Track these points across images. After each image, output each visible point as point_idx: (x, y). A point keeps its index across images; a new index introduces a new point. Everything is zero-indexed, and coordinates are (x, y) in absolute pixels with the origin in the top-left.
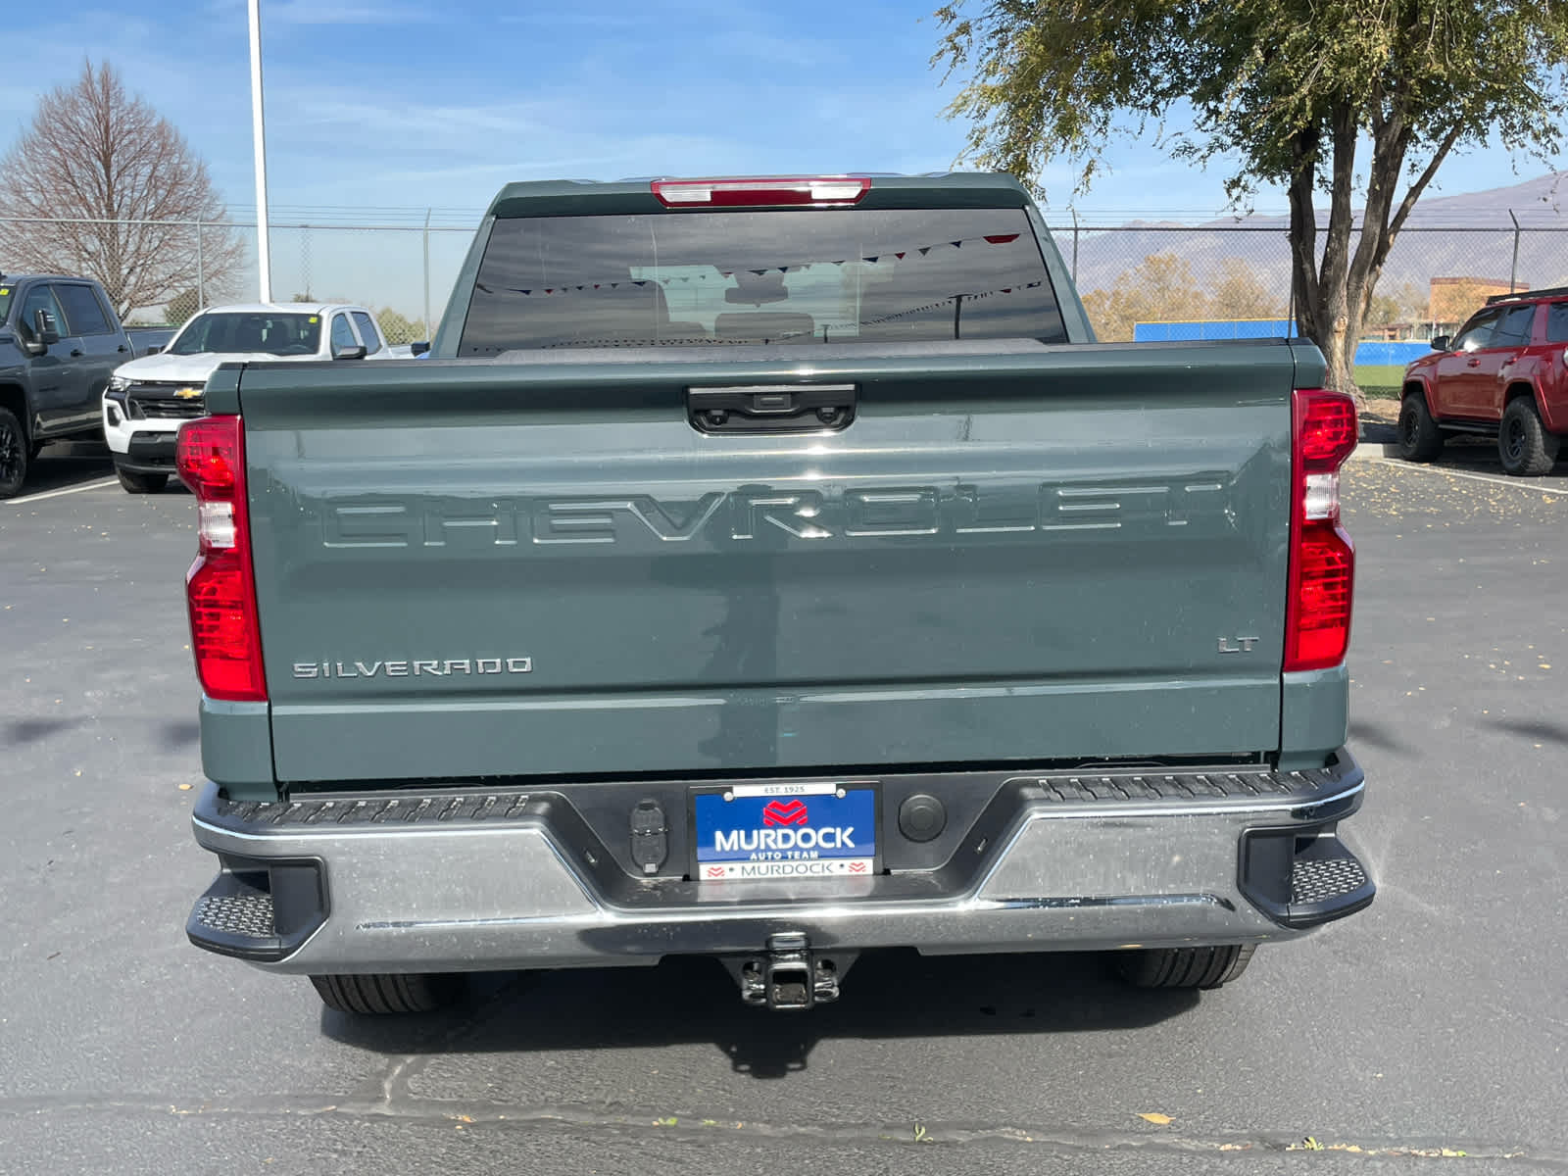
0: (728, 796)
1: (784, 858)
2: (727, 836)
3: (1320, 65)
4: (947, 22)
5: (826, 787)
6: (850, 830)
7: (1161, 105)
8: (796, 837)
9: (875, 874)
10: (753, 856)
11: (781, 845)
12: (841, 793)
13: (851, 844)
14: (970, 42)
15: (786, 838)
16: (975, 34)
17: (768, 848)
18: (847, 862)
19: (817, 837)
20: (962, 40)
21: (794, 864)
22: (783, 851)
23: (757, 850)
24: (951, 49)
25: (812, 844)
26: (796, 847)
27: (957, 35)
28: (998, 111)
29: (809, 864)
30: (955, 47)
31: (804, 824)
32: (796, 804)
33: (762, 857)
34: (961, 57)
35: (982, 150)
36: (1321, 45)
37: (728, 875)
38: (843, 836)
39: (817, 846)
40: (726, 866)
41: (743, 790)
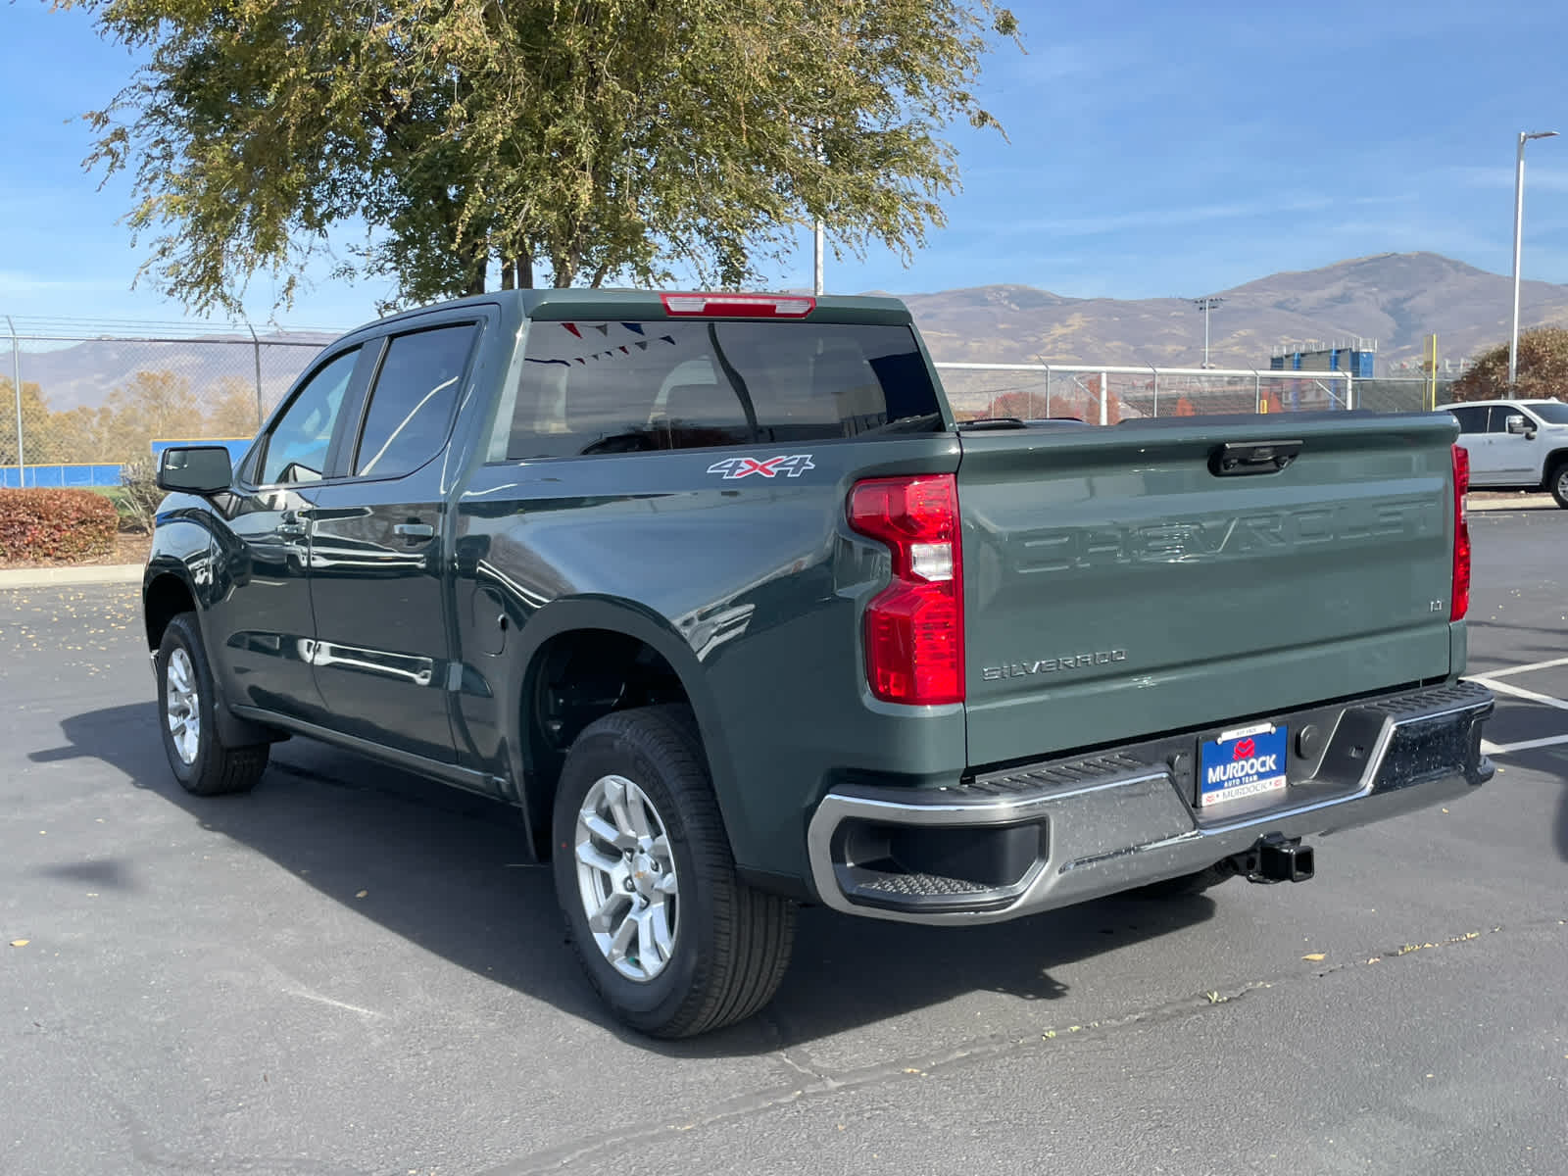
0: (1220, 741)
1: (1241, 783)
2: (1214, 771)
3: (526, 207)
4: (98, 126)
5: (1265, 727)
6: (1274, 756)
7: (327, 227)
8: (1247, 766)
9: (1287, 786)
10: (1226, 784)
11: (1240, 774)
12: (1274, 730)
13: (1274, 768)
14: (126, 148)
15: (1243, 767)
16: (132, 141)
17: (1234, 778)
18: (1273, 780)
19: (1257, 763)
20: (117, 145)
21: (1248, 786)
22: (1240, 778)
23: (1229, 779)
24: (106, 154)
25: (1254, 771)
27: (113, 141)
28: (182, 223)
29: (1255, 784)
30: (111, 152)
31: (1253, 756)
32: (1250, 742)
33: (1231, 784)
34: (118, 164)
35: (167, 261)
37: (1217, 800)
38: (1270, 761)
39: (1258, 772)
40: (1214, 793)
41: (1228, 735)
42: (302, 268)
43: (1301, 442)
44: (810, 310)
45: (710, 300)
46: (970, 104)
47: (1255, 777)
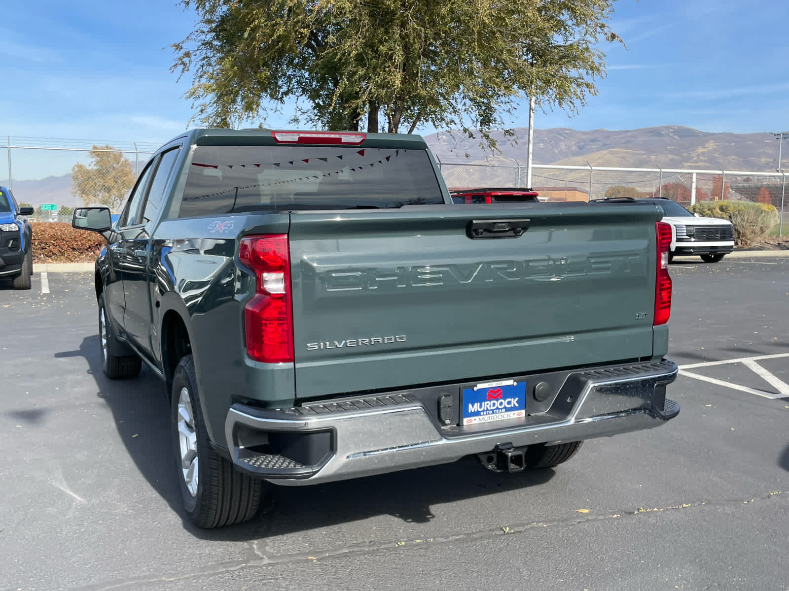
0: (475, 389)
1: (493, 413)
2: (473, 406)
3: (370, 87)
4: (177, 51)
5: (510, 382)
6: (517, 399)
7: (285, 99)
8: (497, 404)
9: (525, 416)
10: (482, 413)
11: (492, 408)
12: (515, 384)
13: (517, 405)
14: (190, 61)
15: (494, 404)
16: (193, 57)
17: (488, 410)
18: (516, 412)
19: (505, 403)
20: (186, 60)
21: (497, 415)
22: (493, 410)
23: (483, 411)
24: (181, 64)
25: (503, 406)
26: (497, 408)
27: (184, 58)
28: (211, 97)
29: (502, 414)
30: (183, 63)
31: (501, 398)
32: (498, 390)
33: (485, 413)
34: (186, 69)
35: (203, 116)
36: (370, 78)
37: (474, 422)
38: (514, 402)
39: (505, 407)
40: (473, 418)
41: (481, 386)
42: (265, 119)
43: (529, 220)
44: (363, 140)
45: (302, 135)
46: (606, 30)
47: (504, 410)
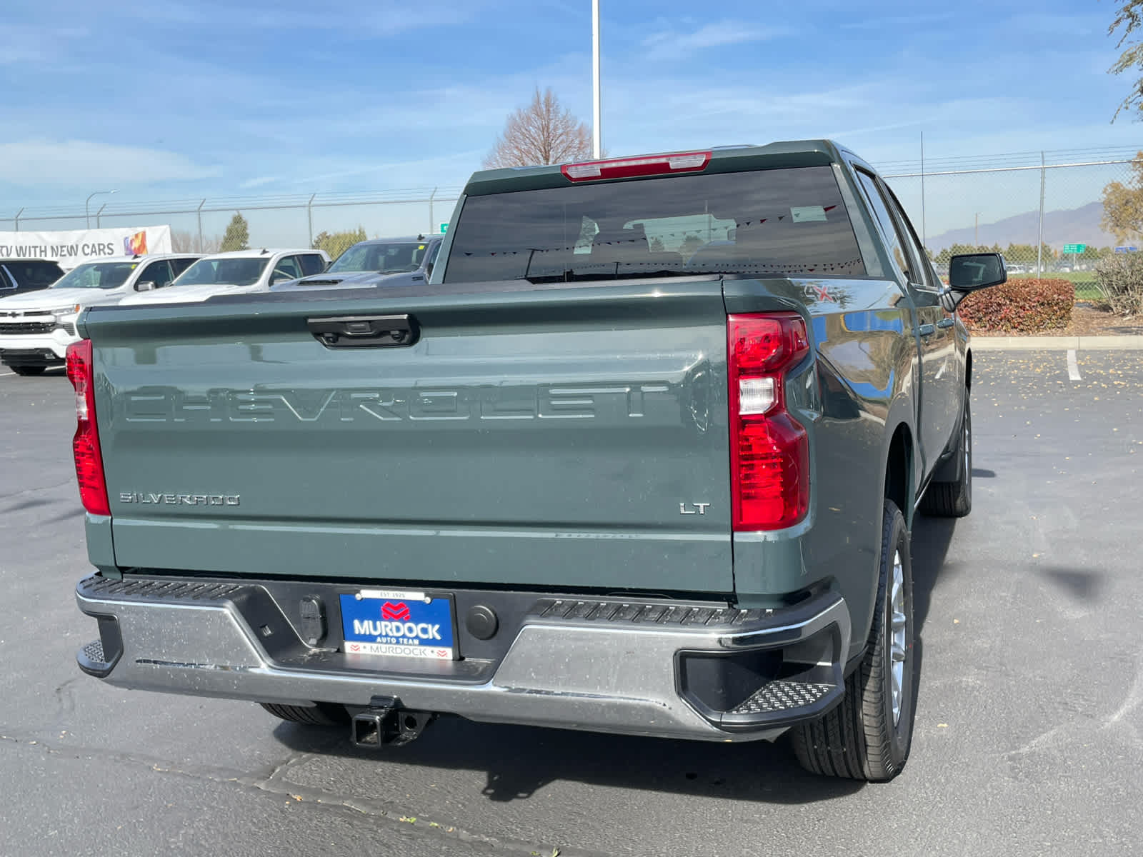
0: (358, 597)
1: (398, 642)
2: (361, 625)
5: (417, 596)
6: (437, 627)
8: (404, 628)
9: (453, 660)
10: (379, 639)
11: (396, 634)
12: (428, 600)
13: (438, 637)
15: (398, 629)
17: (387, 636)
18: (436, 649)
19: (417, 629)
21: (403, 647)
22: (397, 638)
23: (380, 635)
25: (414, 635)
26: (404, 636)
29: (411, 648)
31: (408, 620)
32: (402, 606)
33: (384, 640)
37: (362, 651)
38: (433, 631)
39: (417, 637)
40: (361, 645)
41: (367, 593)
43: (407, 318)
44: (706, 162)
47: (416, 642)
